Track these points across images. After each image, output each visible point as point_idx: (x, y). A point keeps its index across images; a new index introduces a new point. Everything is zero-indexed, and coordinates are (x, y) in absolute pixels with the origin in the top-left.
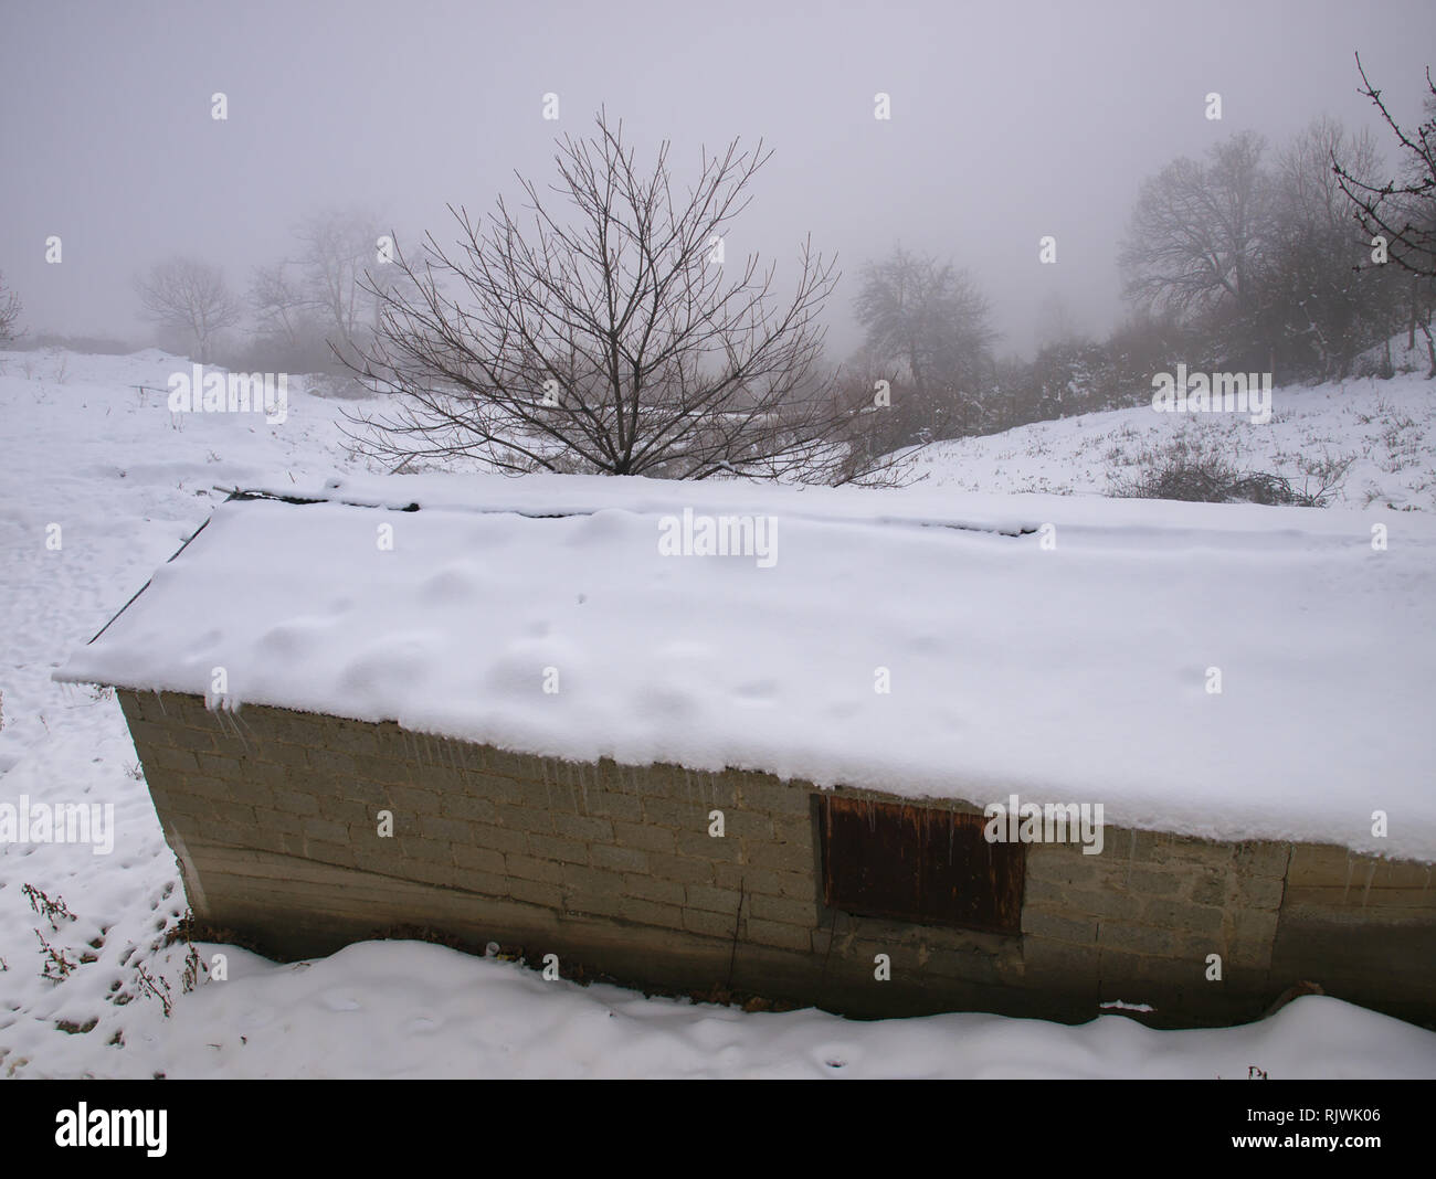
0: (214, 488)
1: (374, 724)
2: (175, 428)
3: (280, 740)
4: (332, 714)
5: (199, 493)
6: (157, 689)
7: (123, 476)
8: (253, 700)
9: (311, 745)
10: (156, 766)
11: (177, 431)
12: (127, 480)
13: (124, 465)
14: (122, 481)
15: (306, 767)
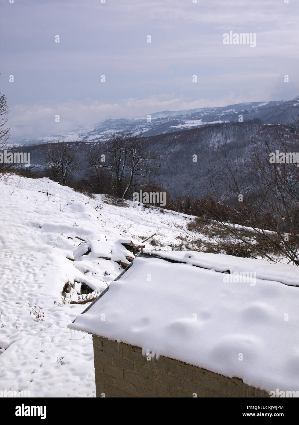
0: (76, 237)
1: (229, 378)
2: (61, 211)
3: (169, 373)
4: (207, 369)
5: (69, 238)
6: (119, 341)
7: (40, 227)
8: (167, 355)
9: (184, 379)
10: (102, 372)
11: (61, 212)
12: (42, 229)
13: (42, 223)
14: (39, 229)
15: (179, 388)
